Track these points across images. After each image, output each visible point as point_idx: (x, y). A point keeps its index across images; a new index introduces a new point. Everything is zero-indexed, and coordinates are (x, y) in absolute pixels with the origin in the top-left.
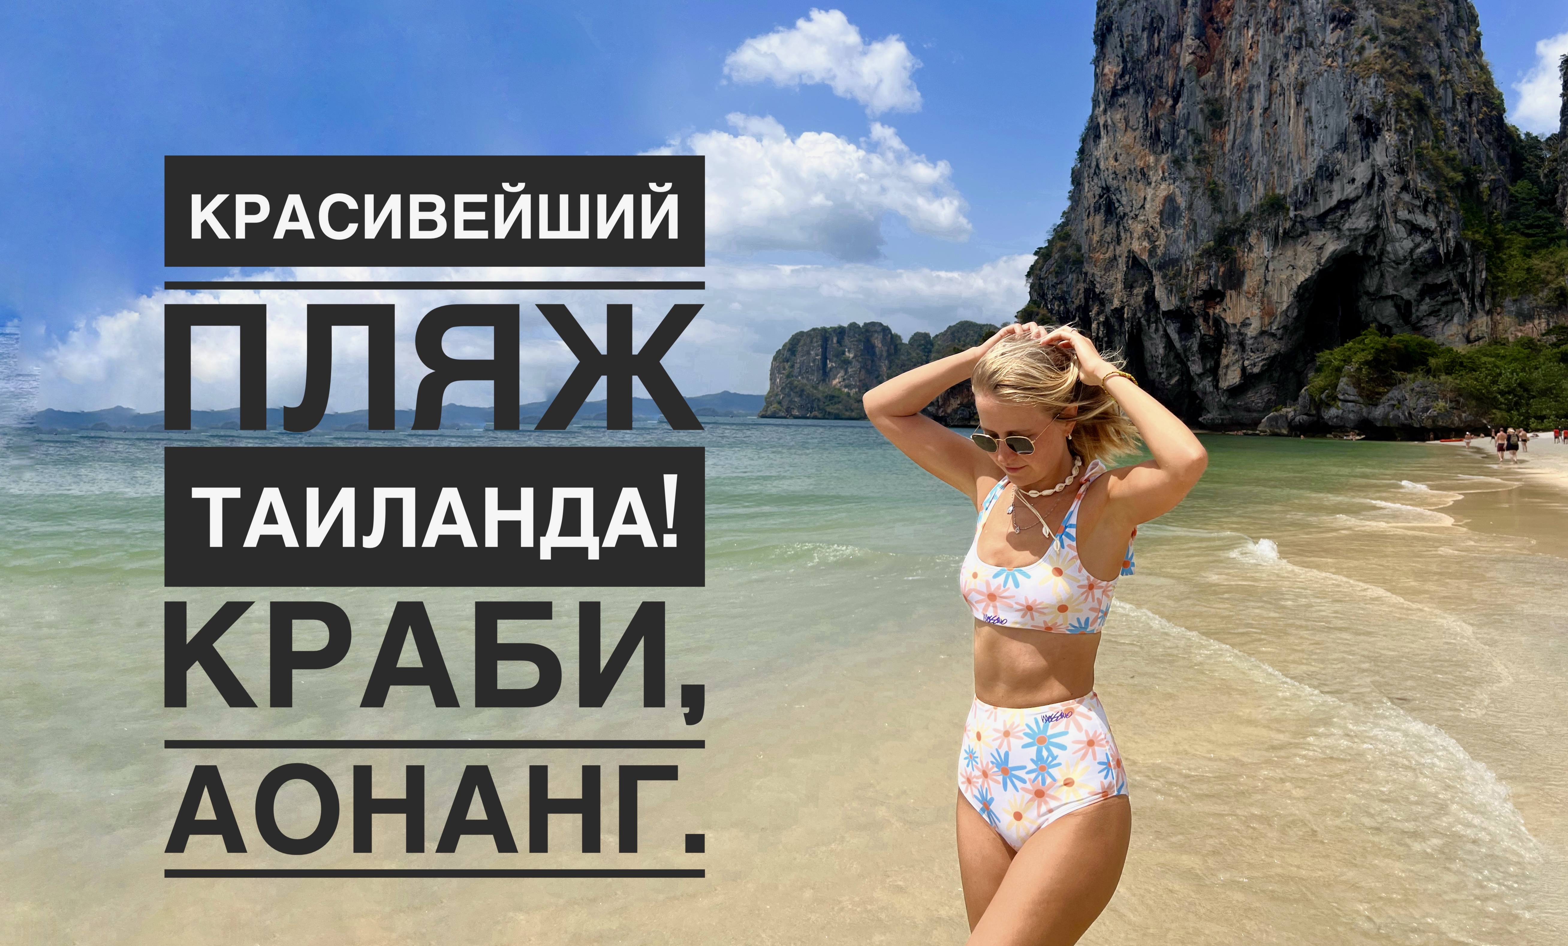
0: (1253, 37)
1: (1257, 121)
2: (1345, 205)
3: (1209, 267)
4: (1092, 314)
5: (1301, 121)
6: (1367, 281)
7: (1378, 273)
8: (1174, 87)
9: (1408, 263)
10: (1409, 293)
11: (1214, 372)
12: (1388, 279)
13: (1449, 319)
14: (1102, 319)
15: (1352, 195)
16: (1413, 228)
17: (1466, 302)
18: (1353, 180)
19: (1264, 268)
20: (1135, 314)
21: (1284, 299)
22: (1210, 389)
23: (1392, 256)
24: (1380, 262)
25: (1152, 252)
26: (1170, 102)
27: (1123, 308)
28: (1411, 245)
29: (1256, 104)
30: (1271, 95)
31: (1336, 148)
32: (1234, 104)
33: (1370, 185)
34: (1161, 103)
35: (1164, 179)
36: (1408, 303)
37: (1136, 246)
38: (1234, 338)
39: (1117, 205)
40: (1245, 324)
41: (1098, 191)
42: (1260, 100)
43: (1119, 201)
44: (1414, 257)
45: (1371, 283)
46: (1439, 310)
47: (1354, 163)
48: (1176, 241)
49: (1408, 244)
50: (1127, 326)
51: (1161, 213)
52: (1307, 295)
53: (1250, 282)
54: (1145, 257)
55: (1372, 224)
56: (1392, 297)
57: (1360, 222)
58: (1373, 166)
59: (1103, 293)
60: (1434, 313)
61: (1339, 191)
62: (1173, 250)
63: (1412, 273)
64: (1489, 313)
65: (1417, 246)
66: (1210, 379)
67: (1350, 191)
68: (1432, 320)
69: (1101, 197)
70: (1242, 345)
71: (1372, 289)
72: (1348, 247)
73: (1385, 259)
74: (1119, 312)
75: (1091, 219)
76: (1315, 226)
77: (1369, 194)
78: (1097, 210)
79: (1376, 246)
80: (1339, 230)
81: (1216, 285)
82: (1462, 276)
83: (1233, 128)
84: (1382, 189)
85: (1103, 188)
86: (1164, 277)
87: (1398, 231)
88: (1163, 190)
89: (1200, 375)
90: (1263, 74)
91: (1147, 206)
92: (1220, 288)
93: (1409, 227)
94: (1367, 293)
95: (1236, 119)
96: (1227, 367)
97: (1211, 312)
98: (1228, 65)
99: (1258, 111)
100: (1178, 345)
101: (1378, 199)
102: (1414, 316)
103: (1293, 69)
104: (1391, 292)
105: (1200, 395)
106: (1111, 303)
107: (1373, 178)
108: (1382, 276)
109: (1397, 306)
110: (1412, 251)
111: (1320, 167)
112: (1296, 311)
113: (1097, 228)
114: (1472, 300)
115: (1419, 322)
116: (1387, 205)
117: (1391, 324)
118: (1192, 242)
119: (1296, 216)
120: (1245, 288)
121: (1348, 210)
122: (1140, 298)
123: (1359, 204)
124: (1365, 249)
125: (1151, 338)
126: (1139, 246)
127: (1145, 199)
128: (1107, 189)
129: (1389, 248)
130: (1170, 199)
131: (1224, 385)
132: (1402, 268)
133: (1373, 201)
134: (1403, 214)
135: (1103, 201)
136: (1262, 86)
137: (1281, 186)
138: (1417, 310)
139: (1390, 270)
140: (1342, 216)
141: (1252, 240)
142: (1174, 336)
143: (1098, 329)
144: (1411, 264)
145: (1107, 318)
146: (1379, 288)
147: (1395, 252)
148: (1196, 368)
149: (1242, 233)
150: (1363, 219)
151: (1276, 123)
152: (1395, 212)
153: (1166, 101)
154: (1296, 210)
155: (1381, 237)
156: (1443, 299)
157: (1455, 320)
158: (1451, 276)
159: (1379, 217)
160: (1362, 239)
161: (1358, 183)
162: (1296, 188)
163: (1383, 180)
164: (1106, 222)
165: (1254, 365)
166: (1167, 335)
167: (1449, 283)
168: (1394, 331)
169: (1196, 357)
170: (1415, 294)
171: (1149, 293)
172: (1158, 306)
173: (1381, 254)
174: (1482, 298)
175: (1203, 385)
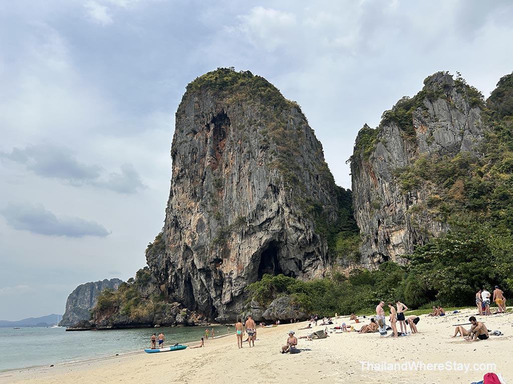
0: (232, 155)
1: (235, 187)
2: (269, 220)
3: (216, 249)
4: (169, 272)
5: (251, 187)
6: (282, 252)
7: (286, 248)
8: (202, 175)
9: (297, 244)
10: (300, 257)
11: (220, 296)
12: (291, 250)
13: (316, 268)
15: (271, 216)
16: (297, 229)
17: (321, 259)
18: (271, 210)
19: (238, 248)
20: (187, 271)
21: (246, 261)
22: (219, 304)
23: (290, 241)
24: (286, 244)
25: (193, 243)
26: (201, 181)
27: (182, 268)
28: (297, 236)
29: (234, 181)
30: (240, 177)
31: (264, 197)
32: (226, 181)
33: (278, 211)
34: (197, 181)
35: (198, 212)
36: (300, 261)
37: (187, 241)
38: (228, 280)
39: (180, 223)
40: (231, 274)
41: (172, 218)
42: (235, 179)
44: (299, 241)
45: (284, 253)
46: (312, 264)
47: (271, 203)
48: (203, 238)
49: (295, 236)
50: (184, 276)
51: (197, 226)
52: (257, 259)
53: (233, 255)
54: (190, 245)
55: (280, 228)
56: (294, 258)
57: (275, 227)
58: (278, 204)
59: (174, 262)
60: (310, 265)
61: (266, 215)
62: (201, 242)
63: (300, 248)
64: (331, 264)
65: (299, 236)
66: (219, 300)
67: (270, 215)
68: (310, 268)
69: (174, 220)
70: (231, 282)
71: (284, 256)
72: (272, 238)
73: (288, 242)
74: (180, 270)
75: (169, 230)
76: (258, 229)
77: (278, 215)
78: (172, 226)
79: (284, 237)
80: (268, 231)
81: (219, 256)
82: (318, 248)
83: (226, 191)
84: (283, 213)
85: (174, 216)
86: (197, 254)
87: (291, 230)
88: (198, 217)
89: (215, 298)
90: (237, 169)
91: (191, 223)
92: (220, 257)
93: (295, 229)
94: (283, 257)
95: (227, 187)
96: (225, 293)
97: (218, 268)
98: (224, 166)
99: (235, 184)
100: (205, 284)
101: (282, 218)
102: (303, 267)
103: (247, 167)
105: (216, 307)
106: (178, 266)
107: (279, 209)
108: (288, 250)
109: (296, 263)
110: (298, 238)
111: (258, 205)
112: (252, 266)
113: (172, 233)
114: (323, 259)
115: (305, 269)
116: (286, 220)
117: (294, 271)
118: (209, 238)
119: (250, 225)
120: (231, 257)
121: (270, 222)
122: (190, 263)
123: (275, 220)
124: (279, 238)
125: (195, 282)
126: (188, 241)
127: (191, 220)
128: (176, 217)
129: (289, 238)
130: (200, 220)
131: (223, 302)
132: (295, 246)
133: (279, 218)
134: (291, 223)
135: (174, 222)
136: (236, 174)
137: (244, 213)
138: (304, 264)
139: (291, 247)
140: (269, 225)
141: (233, 236)
142: (204, 280)
143: (172, 278)
144: (298, 244)
145: (176, 274)
146: (288, 255)
147: (292, 239)
148: (213, 295)
149: (230, 234)
150: (277, 226)
151: (242, 188)
152: (289, 223)
153: (199, 181)
154: (250, 223)
155: (285, 233)
156: (313, 259)
157: (318, 268)
158: (315, 249)
159: (283, 225)
160: (278, 234)
161: (273, 211)
162: (249, 214)
163: (283, 210)
164: (175, 231)
165: (236, 292)
166: (201, 280)
167: (314, 252)
168: (296, 274)
169: (213, 290)
170: (302, 257)
171: (193, 261)
172: (196, 267)
173: (286, 240)
174: (327, 258)
175: (216, 303)
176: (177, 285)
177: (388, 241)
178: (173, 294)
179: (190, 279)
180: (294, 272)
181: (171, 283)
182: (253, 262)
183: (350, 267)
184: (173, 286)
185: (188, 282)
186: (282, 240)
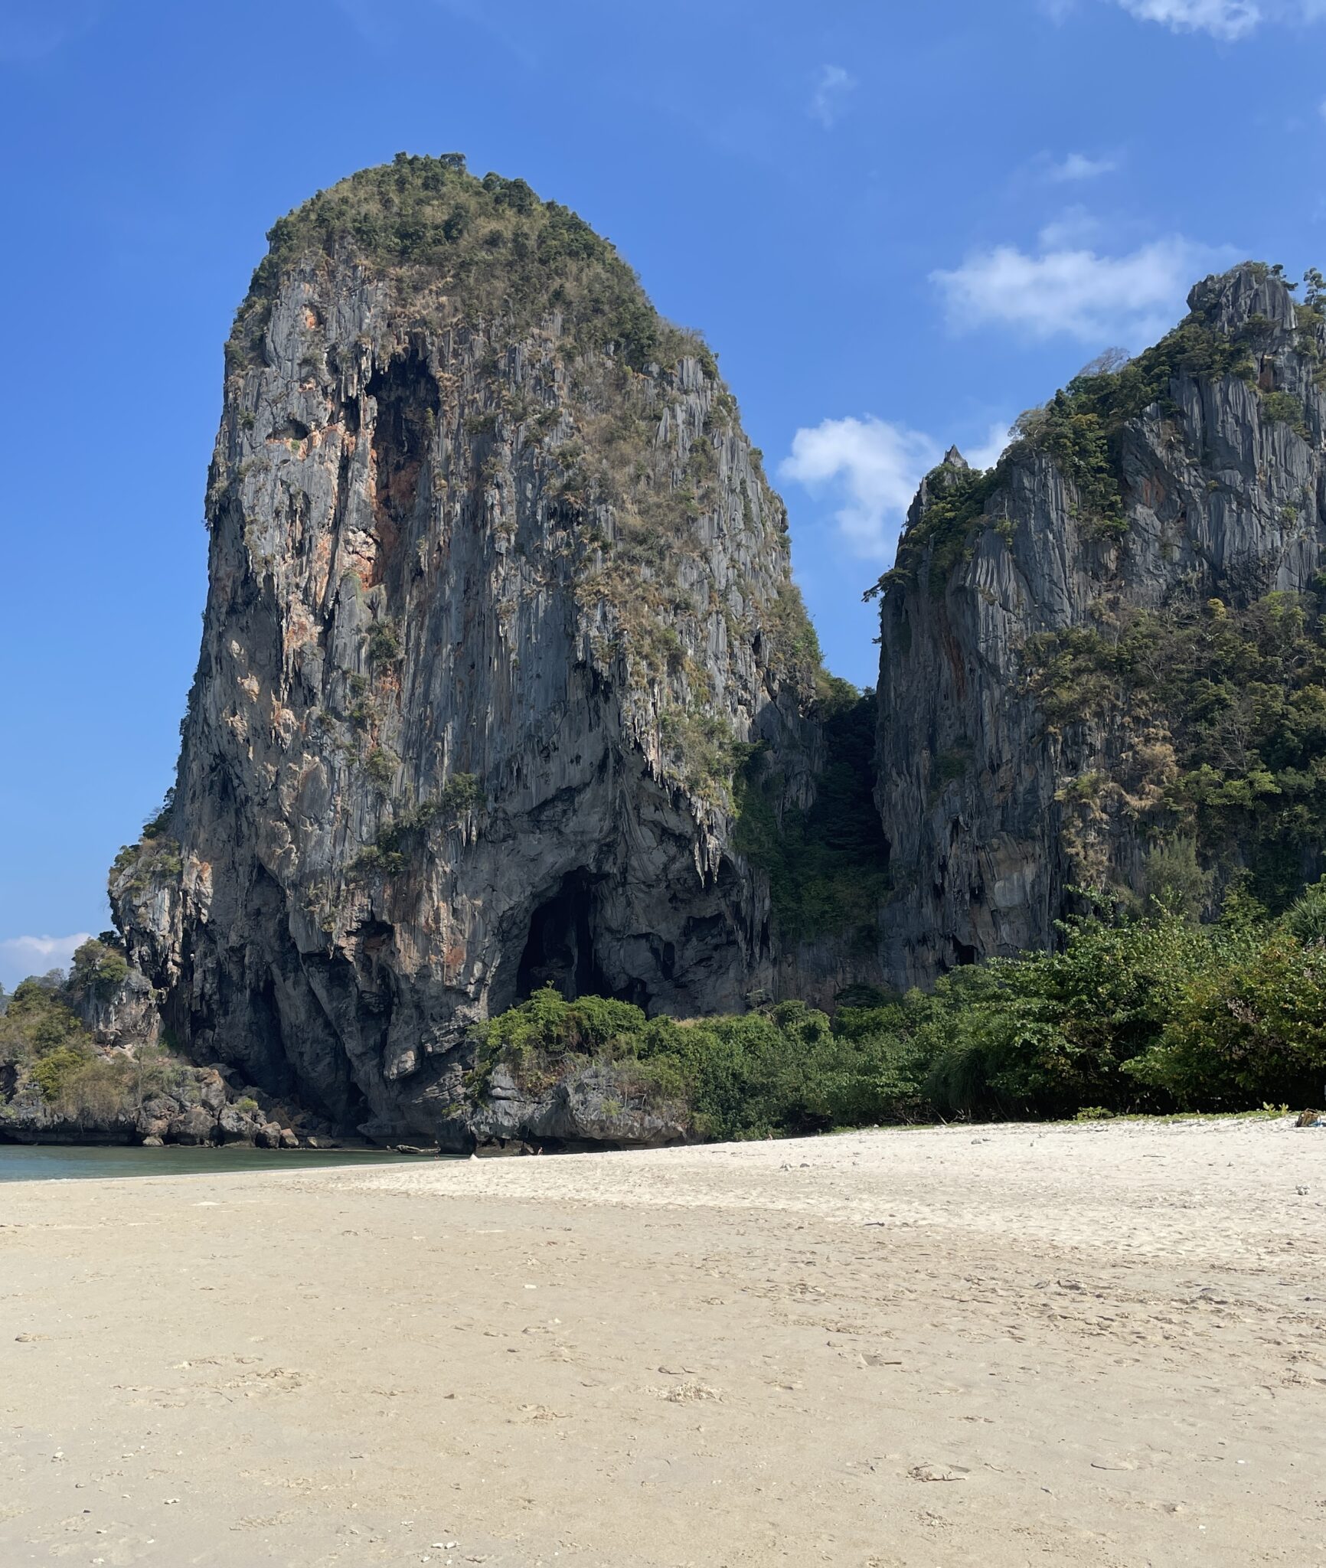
2: (568, 794)
3: (370, 886)
5: (505, 667)
6: (608, 912)
7: (623, 899)
8: (324, 604)
9: (663, 885)
10: (668, 930)
11: (381, 1051)
12: (638, 908)
13: (721, 970)
14: (210, 963)
15: (577, 782)
16: (665, 833)
17: (743, 946)
18: (578, 758)
19: (451, 888)
20: (261, 958)
21: (478, 937)
22: (374, 1079)
23: (639, 874)
24: (624, 883)
25: (285, 859)
26: (318, 627)
27: (243, 947)
28: (664, 859)
29: (443, 636)
30: (467, 623)
31: (553, 710)
32: (413, 635)
33: (602, 766)
34: (303, 627)
35: (304, 745)
36: (669, 946)
37: (261, 850)
38: (407, 996)
39: (236, 782)
40: (422, 976)
41: (208, 760)
42: (449, 631)
43: (238, 777)
44: (670, 876)
45: (613, 913)
46: (709, 958)
47: (579, 733)
48: (322, 843)
49: (659, 857)
50: (249, 977)
51: (300, 798)
52: (515, 931)
54: (274, 867)
55: (607, 826)
56: (646, 936)
57: (590, 821)
58: (604, 738)
60: (702, 961)
61: (561, 772)
62: (317, 857)
63: (670, 900)
64: (775, 962)
65: (673, 860)
66: (374, 1062)
67: (575, 775)
68: (701, 973)
69: (213, 769)
70: (419, 1008)
71: (614, 925)
72: (575, 859)
73: (630, 879)
74: (237, 951)
75: (195, 803)
76: (525, 825)
77: (601, 781)
78: (208, 790)
79: (615, 858)
80: (560, 832)
81: (380, 913)
82: (736, 907)
83: (410, 671)
84: (617, 773)
85: (215, 755)
86: (302, 899)
87: (645, 837)
88: (305, 763)
89: (358, 1056)
90: (456, 591)
91: (280, 786)
92: (385, 918)
93: (658, 832)
94: (609, 929)
96: (398, 1043)
97: (373, 955)
98: (406, 574)
99: (446, 647)
100: (327, 1007)
101: (614, 788)
102: (677, 966)
103: (495, 587)
104: (645, 929)
105: (363, 1089)
106: (226, 938)
107: (606, 756)
108: (629, 904)
109: (654, 951)
110: (666, 868)
111: (530, 737)
112: (499, 956)
114: (750, 942)
115: (682, 975)
116: (628, 797)
117: (644, 977)
118: (346, 845)
119: (496, 810)
120: (423, 918)
121: (573, 802)
122: (271, 932)
123: (587, 796)
124: (599, 863)
125: (289, 997)
126: (265, 849)
127: (278, 775)
128: (221, 757)
129: (634, 862)
130: (314, 777)
131: (393, 1072)
132: (654, 891)
133: (609, 791)
135: (214, 777)
136: (453, 610)
138: (681, 958)
139: (641, 895)
140: (565, 812)
141: (433, 846)
142: (321, 994)
143: (205, 979)
144: (667, 887)
145: (219, 963)
146: (627, 924)
147: (644, 868)
148: (353, 1046)
149: (420, 833)
150: (595, 818)
151: (472, 666)
152: (637, 808)
153: (312, 625)
154: (496, 800)
155: (623, 844)
156: (714, 941)
157: (732, 973)
158: (723, 907)
159: (617, 815)
160: (594, 847)
161: (585, 764)
162: (497, 767)
163: (619, 759)
165: (437, 1040)
166: (311, 992)
167: (719, 917)
168: (652, 988)
169: (354, 1028)
170: (677, 932)
171: (283, 925)
172: (294, 945)
173: (624, 871)
174: (765, 940)
175: (365, 1071)
176: (224, 1003)
177: (978, 895)
178: (209, 1033)
179: (270, 985)
180: (644, 984)
181: (202, 995)
182: (503, 941)
183: (840, 977)
184: (209, 1006)
185: (265, 997)
186: (610, 868)
